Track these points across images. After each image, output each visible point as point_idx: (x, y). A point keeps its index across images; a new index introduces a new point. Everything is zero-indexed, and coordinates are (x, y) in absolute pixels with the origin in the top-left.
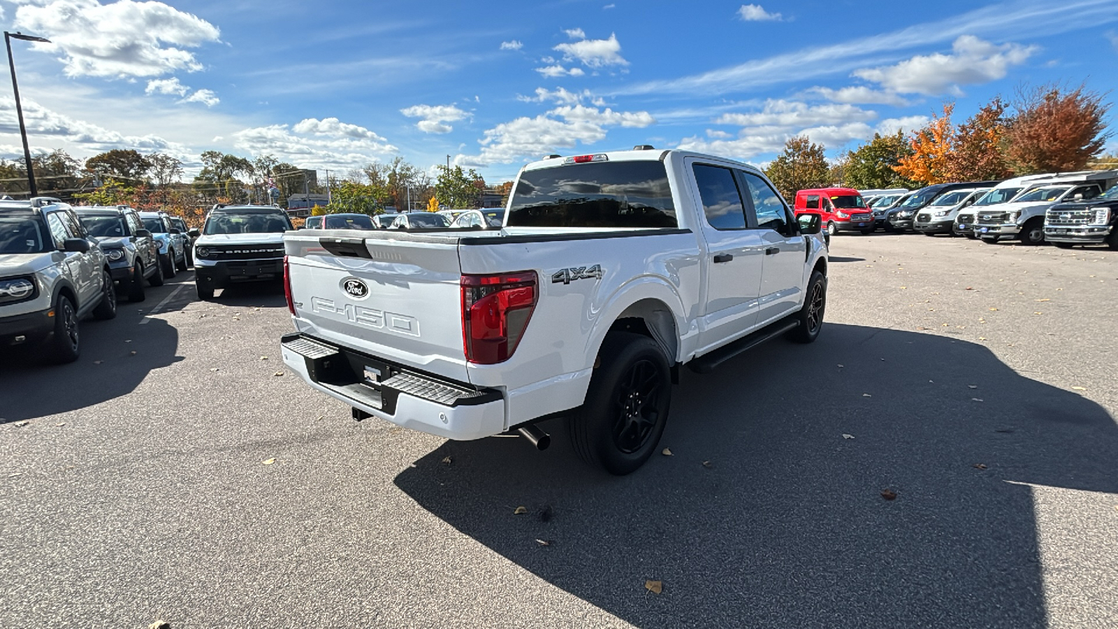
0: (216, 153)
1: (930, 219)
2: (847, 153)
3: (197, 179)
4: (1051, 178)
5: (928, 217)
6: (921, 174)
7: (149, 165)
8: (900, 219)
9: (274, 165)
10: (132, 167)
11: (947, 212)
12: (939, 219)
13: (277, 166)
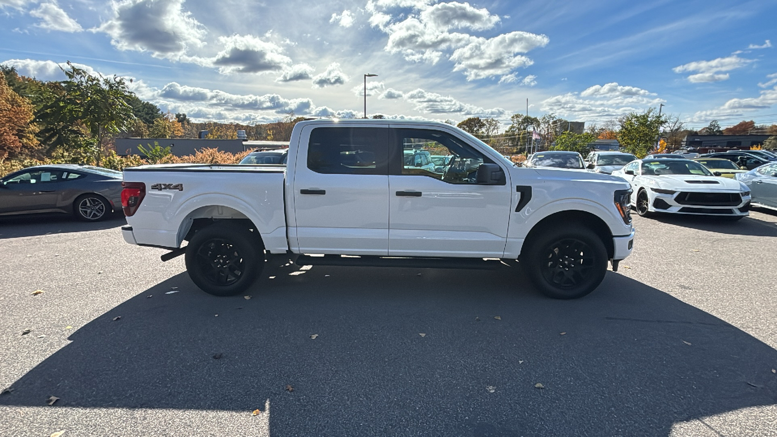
0: (519, 115)
3: (506, 132)
7: (484, 125)
9: (553, 121)
10: (476, 127)
13: (554, 121)
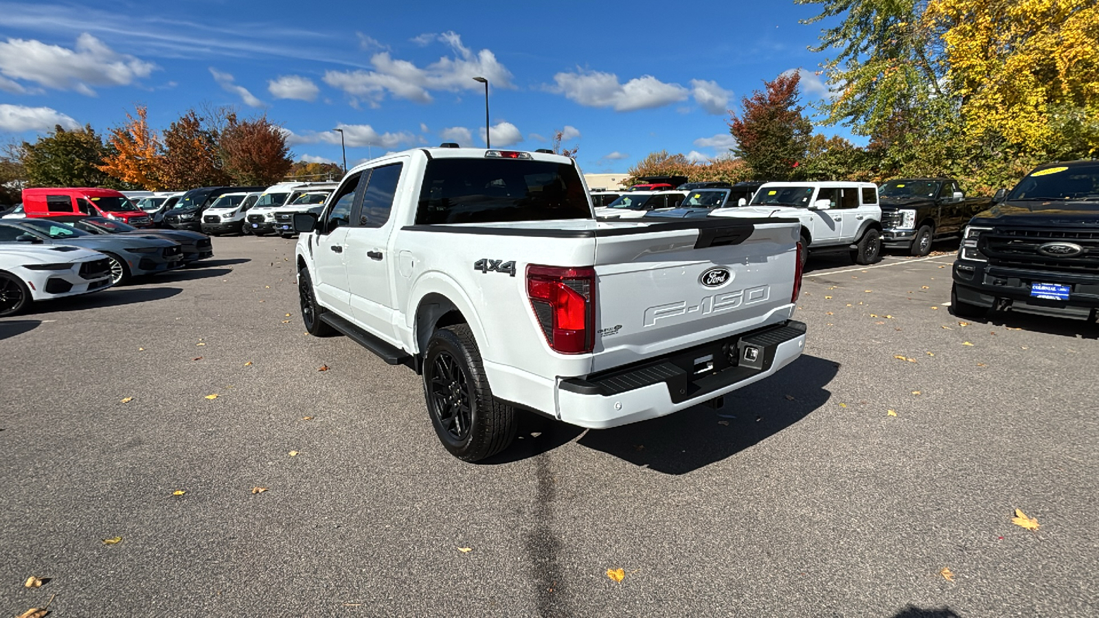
1: (220, 220)
2: (19, 144)
4: (306, 186)
5: (216, 219)
6: (135, 176)
8: (181, 222)
11: (233, 214)
12: (228, 220)
